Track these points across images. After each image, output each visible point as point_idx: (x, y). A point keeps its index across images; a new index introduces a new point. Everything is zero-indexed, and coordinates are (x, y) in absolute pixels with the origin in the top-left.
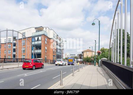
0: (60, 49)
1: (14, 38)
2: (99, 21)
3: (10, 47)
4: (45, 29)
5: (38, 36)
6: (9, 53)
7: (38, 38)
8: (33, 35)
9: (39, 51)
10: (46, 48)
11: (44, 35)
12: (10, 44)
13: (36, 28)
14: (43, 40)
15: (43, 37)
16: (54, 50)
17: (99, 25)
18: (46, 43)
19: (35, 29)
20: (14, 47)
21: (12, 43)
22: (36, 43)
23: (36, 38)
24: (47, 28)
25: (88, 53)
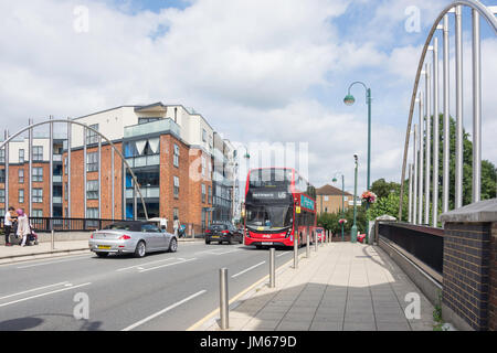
0: (223, 186)
1: (58, 146)
2: (369, 91)
3: (38, 176)
4: (170, 113)
5: (147, 138)
6: (35, 200)
7: (147, 145)
8: (128, 133)
9: (150, 193)
10: (177, 181)
11: (168, 133)
12: (38, 168)
13: (138, 109)
14: (166, 151)
15: (165, 142)
16: (204, 187)
17: (369, 102)
18: (176, 162)
19: (135, 110)
20: (58, 179)
21: (48, 162)
22: (141, 162)
23: (140, 147)
24: (179, 109)
25: (326, 198)
